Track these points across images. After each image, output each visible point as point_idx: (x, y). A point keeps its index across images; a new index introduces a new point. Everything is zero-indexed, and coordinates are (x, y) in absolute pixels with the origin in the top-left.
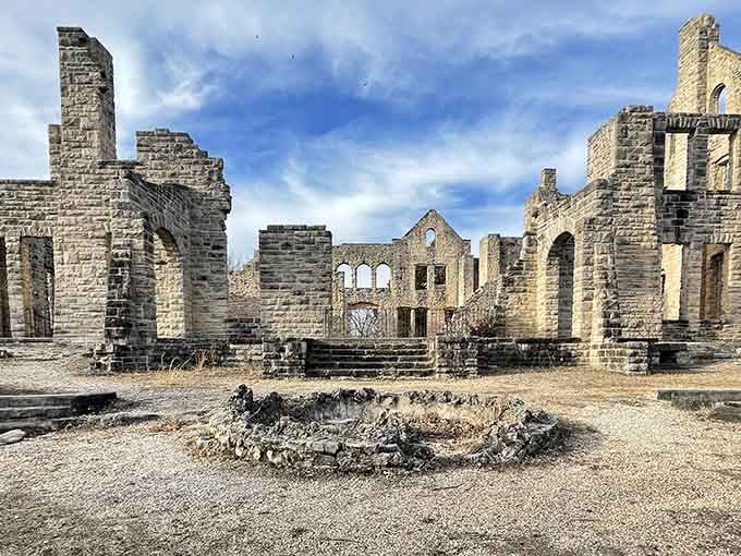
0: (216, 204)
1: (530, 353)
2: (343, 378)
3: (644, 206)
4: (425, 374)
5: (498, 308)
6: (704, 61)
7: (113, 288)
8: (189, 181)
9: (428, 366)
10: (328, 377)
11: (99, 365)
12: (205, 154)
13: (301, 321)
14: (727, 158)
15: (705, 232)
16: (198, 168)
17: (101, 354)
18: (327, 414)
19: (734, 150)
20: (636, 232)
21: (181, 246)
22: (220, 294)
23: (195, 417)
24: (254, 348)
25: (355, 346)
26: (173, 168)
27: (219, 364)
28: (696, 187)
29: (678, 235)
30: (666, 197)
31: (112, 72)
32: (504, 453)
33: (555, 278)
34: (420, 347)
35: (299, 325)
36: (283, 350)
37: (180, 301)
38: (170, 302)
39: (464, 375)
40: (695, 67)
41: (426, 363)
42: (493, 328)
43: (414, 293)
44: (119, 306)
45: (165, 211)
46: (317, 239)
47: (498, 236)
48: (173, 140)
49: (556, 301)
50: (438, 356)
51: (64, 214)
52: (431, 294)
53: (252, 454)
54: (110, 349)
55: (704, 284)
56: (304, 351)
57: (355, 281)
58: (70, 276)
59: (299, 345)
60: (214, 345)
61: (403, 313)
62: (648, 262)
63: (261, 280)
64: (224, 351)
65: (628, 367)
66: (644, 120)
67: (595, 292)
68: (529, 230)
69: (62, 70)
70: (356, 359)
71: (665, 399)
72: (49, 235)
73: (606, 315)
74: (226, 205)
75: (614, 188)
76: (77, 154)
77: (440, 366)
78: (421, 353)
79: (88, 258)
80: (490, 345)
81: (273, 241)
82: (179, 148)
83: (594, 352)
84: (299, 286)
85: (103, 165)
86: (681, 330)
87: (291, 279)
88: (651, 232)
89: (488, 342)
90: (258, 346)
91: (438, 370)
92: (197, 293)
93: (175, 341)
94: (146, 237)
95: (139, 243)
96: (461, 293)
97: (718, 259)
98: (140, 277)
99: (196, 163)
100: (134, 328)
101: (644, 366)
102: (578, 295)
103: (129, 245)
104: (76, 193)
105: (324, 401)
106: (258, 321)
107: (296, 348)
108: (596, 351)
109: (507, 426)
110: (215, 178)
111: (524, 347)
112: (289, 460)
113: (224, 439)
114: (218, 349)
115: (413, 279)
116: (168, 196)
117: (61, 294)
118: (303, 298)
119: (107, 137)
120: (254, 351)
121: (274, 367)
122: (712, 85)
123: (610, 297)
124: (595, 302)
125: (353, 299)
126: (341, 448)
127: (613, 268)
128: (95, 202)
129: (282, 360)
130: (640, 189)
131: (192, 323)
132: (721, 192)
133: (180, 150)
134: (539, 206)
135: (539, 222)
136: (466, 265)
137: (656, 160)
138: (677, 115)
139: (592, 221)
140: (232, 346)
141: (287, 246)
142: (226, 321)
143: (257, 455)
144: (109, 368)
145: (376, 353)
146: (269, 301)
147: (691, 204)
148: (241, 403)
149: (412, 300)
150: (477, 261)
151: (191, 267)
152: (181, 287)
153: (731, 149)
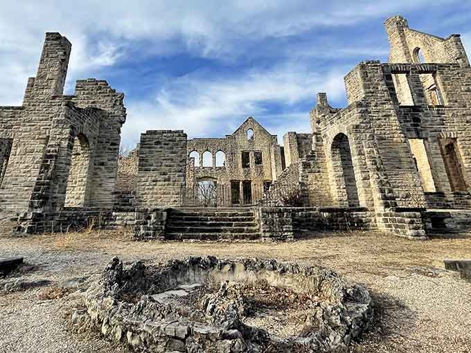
0: (117, 118)
1: (330, 220)
2: (192, 241)
3: (389, 116)
4: (254, 238)
5: (302, 184)
6: (403, 37)
7: (42, 173)
8: (102, 105)
9: (255, 231)
10: (181, 240)
11: (20, 228)
12: (114, 91)
13: (164, 194)
14: (435, 86)
15: (436, 131)
16: (109, 98)
17: (23, 219)
18: (179, 280)
19: (438, 82)
20: (388, 132)
21: (91, 144)
22: (111, 175)
23: (77, 284)
24: (130, 215)
25: (201, 214)
26: (94, 99)
27: (103, 227)
28: (420, 104)
29: (418, 134)
30: (402, 110)
31: (70, 52)
32: (332, 338)
33: (339, 163)
34: (248, 215)
35: (162, 196)
36: (150, 218)
37: (85, 179)
38: (78, 180)
39: (283, 239)
40: (399, 40)
41: (254, 228)
42: (300, 199)
43: (242, 170)
44: (44, 184)
45: (85, 124)
46: (178, 139)
47: (295, 133)
48: (97, 84)
49: (342, 179)
50: (262, 223)
51: (24, 125)
52: (253, 171)
53: (114, 333)
54: (30, 216)
55: (446, 165)
56: (164, 218)
57: (201, 162)
58: (17, 163)
59: (162, 214)
60: (101, 212)
61: (235, 185)
62: (402, 151)
63: (139, 165)
64: (108, 217)
65: (410, 233)
66: (376, 68)
67: (371, 174)
68: (315, 131)
69: (43, 51)
70: (202, 224)
71: (452, 269)
72: (12, 137)
73: (382, 191)
74: (122, 119)
75: (367, 105)
76: (41, 92)
77: (264, 231)
78: (249, 220)
79: (32, 151)
80: (300, 213)
81: (150, 140)
82: (100, 88)
83: (379, 219)
84: (164, 169)
85: (54, 98)
86: (440, 200)
87: (160, 164)
88: (399, 132)
89: (298, 211)
90: (132, 213)
91: (263, 234)
92: (96, 174)
93: (76, 209)
94: (70, 140)
95: (65, 144)
96: (274, 170)
97: (451, 148)
98: (61, 165)
99: (108, 96)
100: (50, 200)
101: (422, 232)
102: (358, 176)
103: (58, 145)
104: (34, 113)
105: (177, 268)
106: (134, 193)
107: (159, 216)
108: (381, 218)
109: (329, 308)
110: (118, 104)
111: (326, 215)
112: (145, 342)
113: (94, 315)
114: (104, 216)
115: (240, 161)
116: (89, 115)
117: (8, 175)
118: (167, 177)
119: (60, 83)
120: (129, 217)
121: (142, 231)
122: (412, 48)
123: (382, 178)
124: (371, 181)
125: (200, 175)
126: (190, 333)
127: (379, 157)
128: (44, 118)
129: (148, 226)
130: (384, 106)
131: (90, 194)
132: (438, 106)
133: (100, 89)
134: (320, 116)
135: (321, 126)
136: (275, 151)
137: (389, 89)
138: (396, 64)
139: (357, 127)
140: (114, 213)
141: (158, 143)
142: (112, 194)
143: (119, 335)
144: (26, 231)
145: (217, 220)
146: (143, 179)
147: (421, 114)
148: (113, 273)
149: (241, 175)
150: (282, 149)
151: (96, 157)
152: (87, 170)
153: (435, 82)
